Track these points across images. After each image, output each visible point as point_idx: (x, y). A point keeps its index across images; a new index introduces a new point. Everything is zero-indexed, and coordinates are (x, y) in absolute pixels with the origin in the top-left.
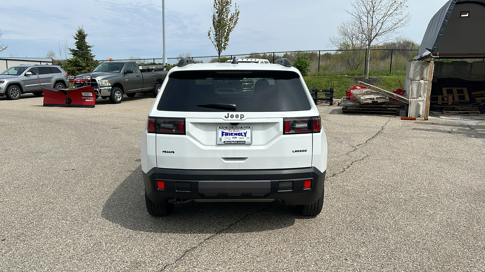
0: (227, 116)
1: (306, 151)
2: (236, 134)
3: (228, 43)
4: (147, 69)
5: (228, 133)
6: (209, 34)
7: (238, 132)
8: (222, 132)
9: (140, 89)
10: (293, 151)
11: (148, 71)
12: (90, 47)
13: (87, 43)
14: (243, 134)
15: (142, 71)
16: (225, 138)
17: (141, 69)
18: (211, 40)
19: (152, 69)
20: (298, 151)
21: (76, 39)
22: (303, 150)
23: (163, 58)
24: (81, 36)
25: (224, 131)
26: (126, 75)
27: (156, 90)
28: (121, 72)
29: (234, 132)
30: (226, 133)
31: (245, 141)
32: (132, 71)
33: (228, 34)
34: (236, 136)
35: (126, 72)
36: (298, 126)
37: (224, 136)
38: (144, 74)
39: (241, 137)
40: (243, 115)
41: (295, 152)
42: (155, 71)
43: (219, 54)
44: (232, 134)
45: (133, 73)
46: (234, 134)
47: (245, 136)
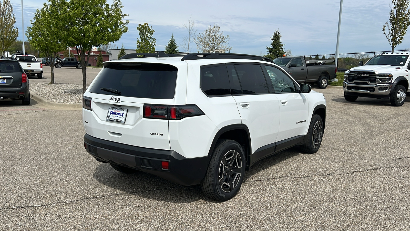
0: (111, 99)
1: (162, 135)
2: (118, 114)
3: (404, 37)
4: (314, 64)
5: (114, 112)
6: (384, 30)
7: (119, 113)
8: (111, 111)
9: (304, 80)
10: (151, 133)
11: (315, 65)
12: (282, 45)
13: (281, 42)
14: (122, 115)
15: (307, 65)
16: (112, 116)
17: (309, 63)
18: (386, 35)
19: (320, 63)
20: (155, 134)
21: (273, 40)
22: (159, 134)
23: (336, 54)
24: (277, 37)
25: (112, 111)
26: (291, 68)
27: (321, 81)
28: (287, 66)
29: (117, 112)
30: (113, 112)
31: (121, 120)
32: (296, 65)
33: (405, 28)
34: (118, 115)
35: (291, 66)
36: (156, 112)
37: (111, 114)
38: (309, 67)
39: (120, 116)
40: (120, 98)
41: (153, 134)
42: (322, 65)
43: (393, 48)
44: (115, 114)
45: (296, 66)
46: (117, 114)
47: (122, 116)
